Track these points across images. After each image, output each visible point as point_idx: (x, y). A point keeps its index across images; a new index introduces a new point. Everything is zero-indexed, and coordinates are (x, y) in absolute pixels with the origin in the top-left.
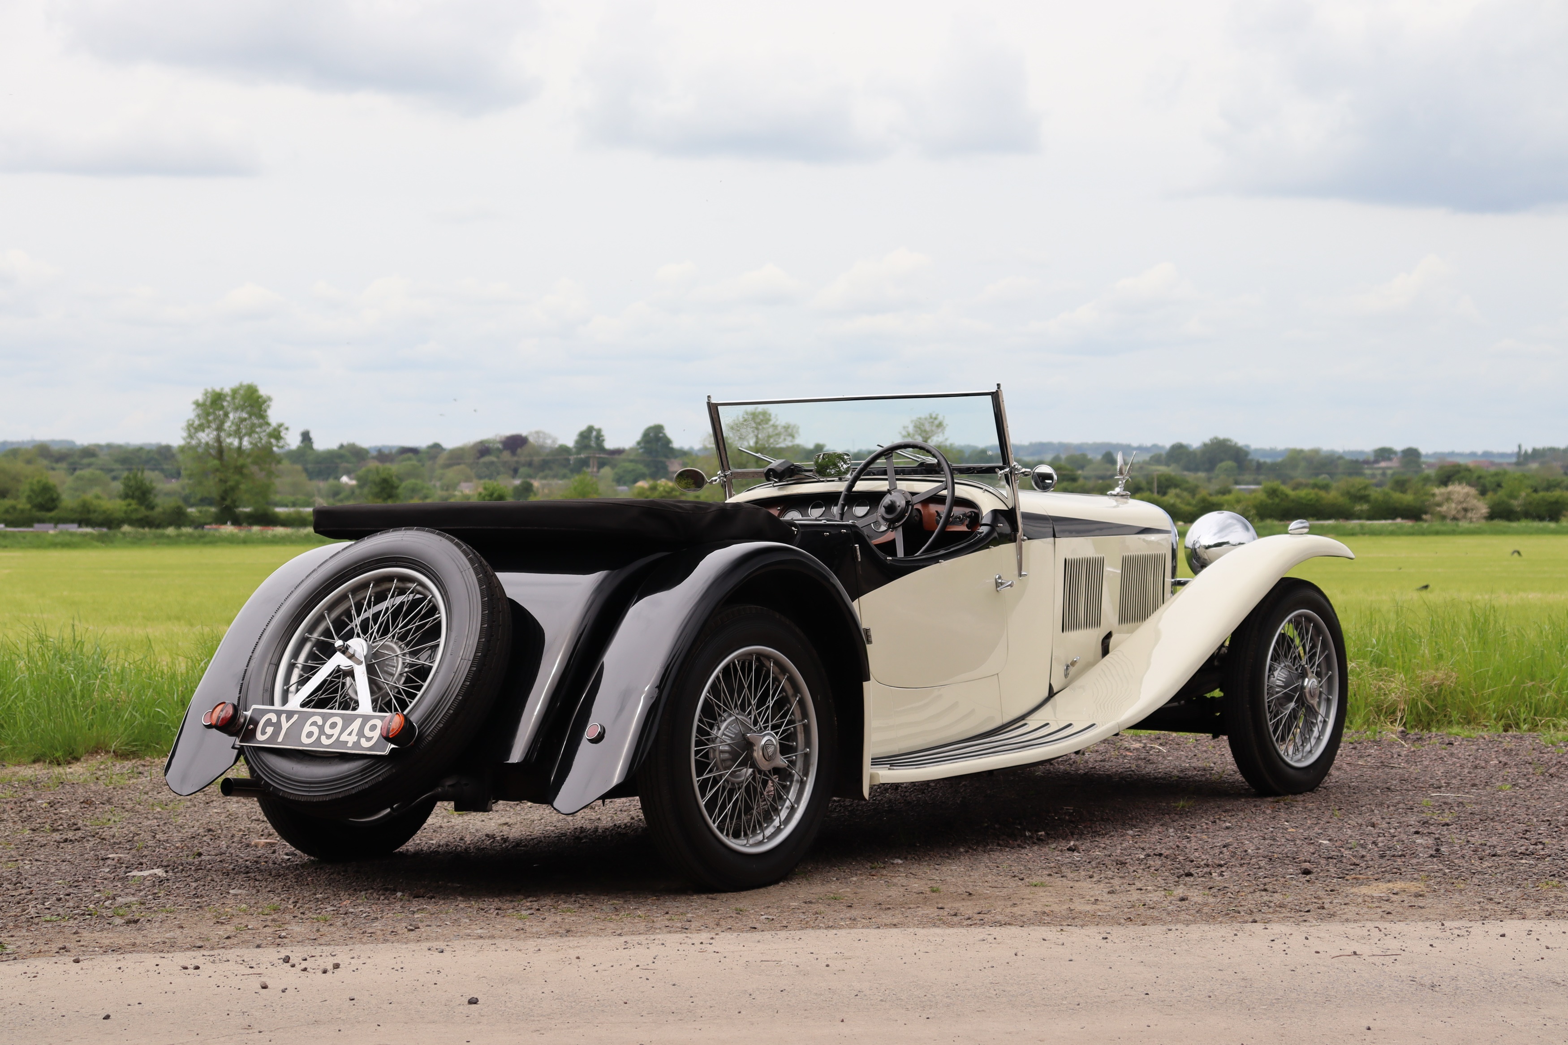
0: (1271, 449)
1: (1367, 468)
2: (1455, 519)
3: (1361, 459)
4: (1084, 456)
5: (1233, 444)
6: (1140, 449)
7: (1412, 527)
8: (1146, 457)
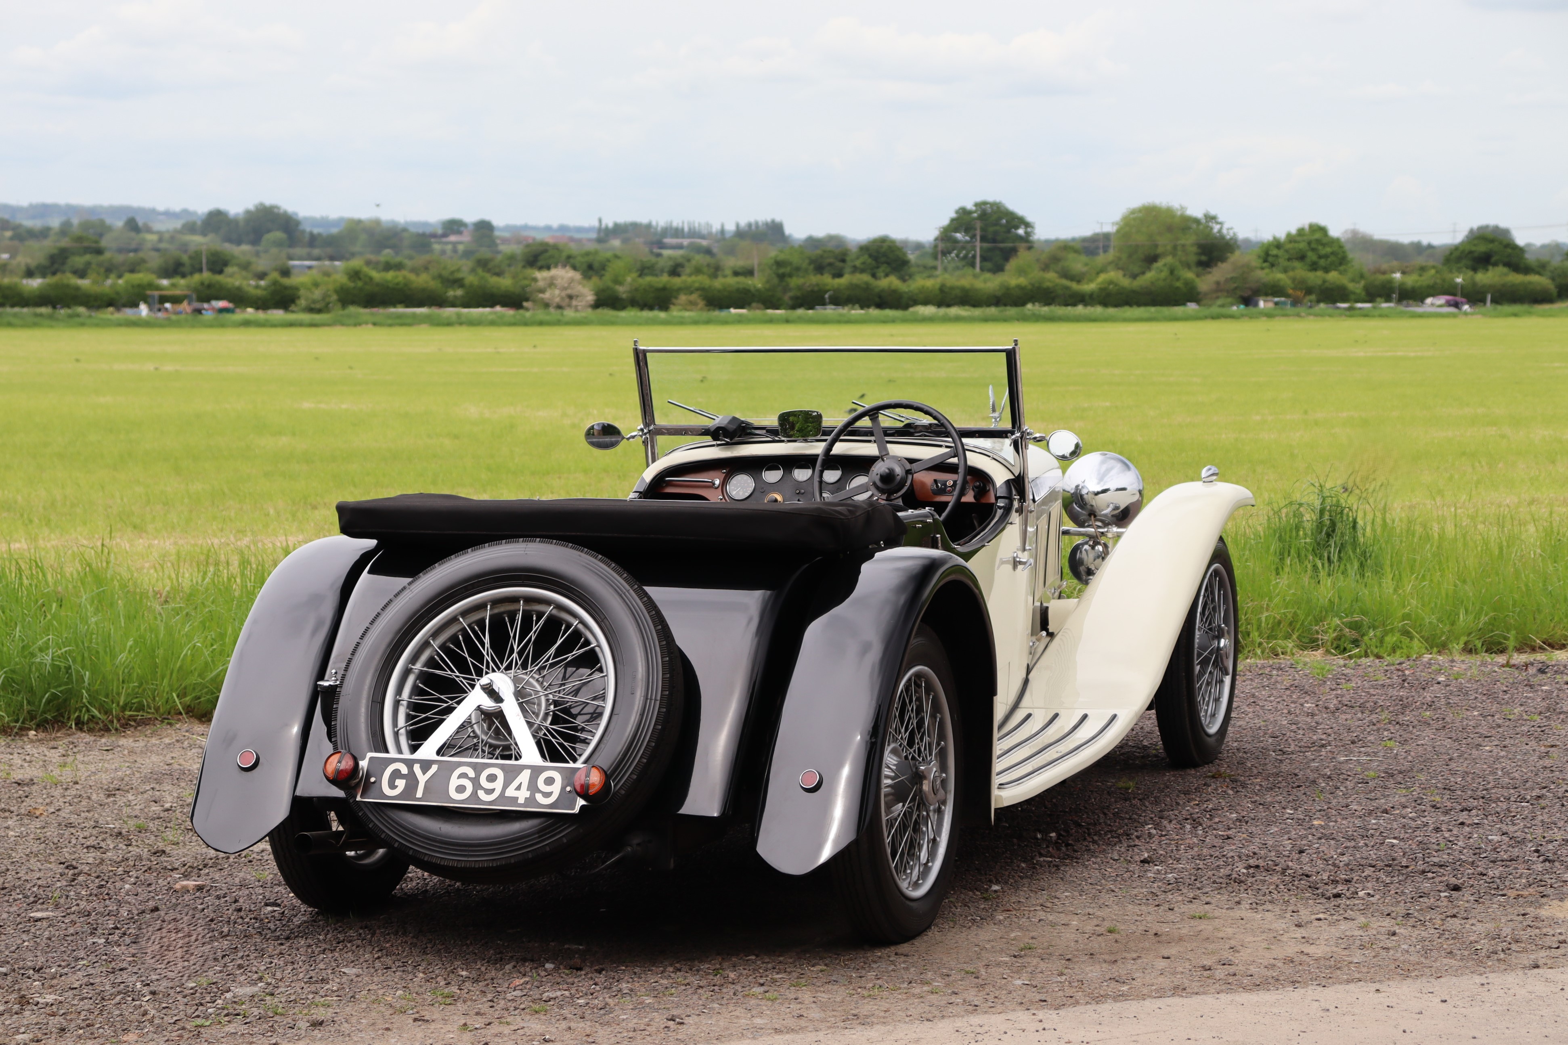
0: (322, 218)
1: (436, 243)
2: (559, 307)
3: (428, 230)
4: (102, 223)
5: (282, 211)
6: (168, 214)
7: (514, 316)
8: (178, 224)
